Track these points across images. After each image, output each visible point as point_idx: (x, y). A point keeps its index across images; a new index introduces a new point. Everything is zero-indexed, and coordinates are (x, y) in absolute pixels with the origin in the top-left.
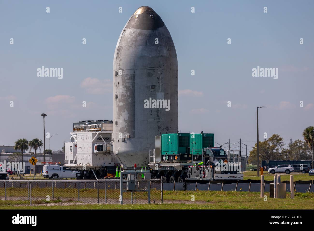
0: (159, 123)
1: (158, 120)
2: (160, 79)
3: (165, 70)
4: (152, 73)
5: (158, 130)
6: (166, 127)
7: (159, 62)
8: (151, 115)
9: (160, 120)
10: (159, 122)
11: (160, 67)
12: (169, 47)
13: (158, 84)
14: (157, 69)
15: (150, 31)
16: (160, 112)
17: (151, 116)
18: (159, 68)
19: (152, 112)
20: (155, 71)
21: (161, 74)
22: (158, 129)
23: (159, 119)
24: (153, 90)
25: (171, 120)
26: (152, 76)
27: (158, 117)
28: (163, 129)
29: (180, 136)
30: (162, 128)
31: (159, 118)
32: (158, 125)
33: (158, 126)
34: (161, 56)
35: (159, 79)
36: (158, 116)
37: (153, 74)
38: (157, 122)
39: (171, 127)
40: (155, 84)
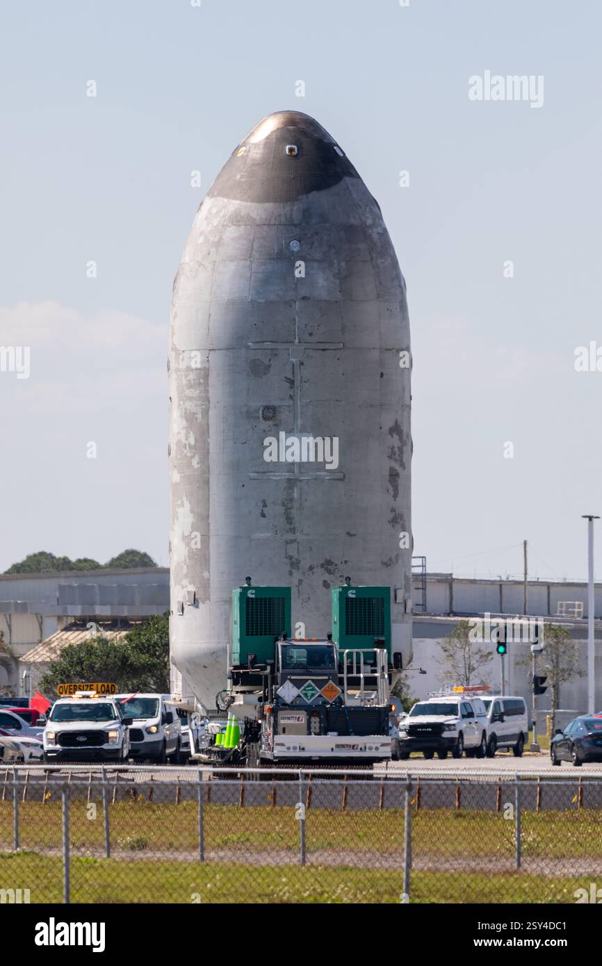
0: (295, 545)
1: (290, 536)
2: (297, 383)
3: (318, 349)
4: (267, 362)
5: (291, 573)
6: (323, 561)
7: (294, 319)
8: (263, 515)
9: (298, 534)
10: (292, 541)
11: (297, 341)
12: (343, 264)
13: (291, 402)
14: (286, 346)
15: (269, 206)
16: (296, 505)
17: (263, 520)
18: (293, 342)
19: (265, 506)
20: (276, 355)
21: (302, 364)
22: (289, 568)
23: (293, 530)
24: (271, 423)
25: (348, 533)
26: (265, 374)
27: (288, 526)
28: (311, 568)
29: (248, 598)
30: (305, 564)
31: (294, 529)
32: (290, 554)
33: (291, 558)
34: (304, 298)
35: (292, 382)
36: (289, 519)
37: (269, 366)
38: (287, 543)
39: (346, 562)
40: (275, 403)
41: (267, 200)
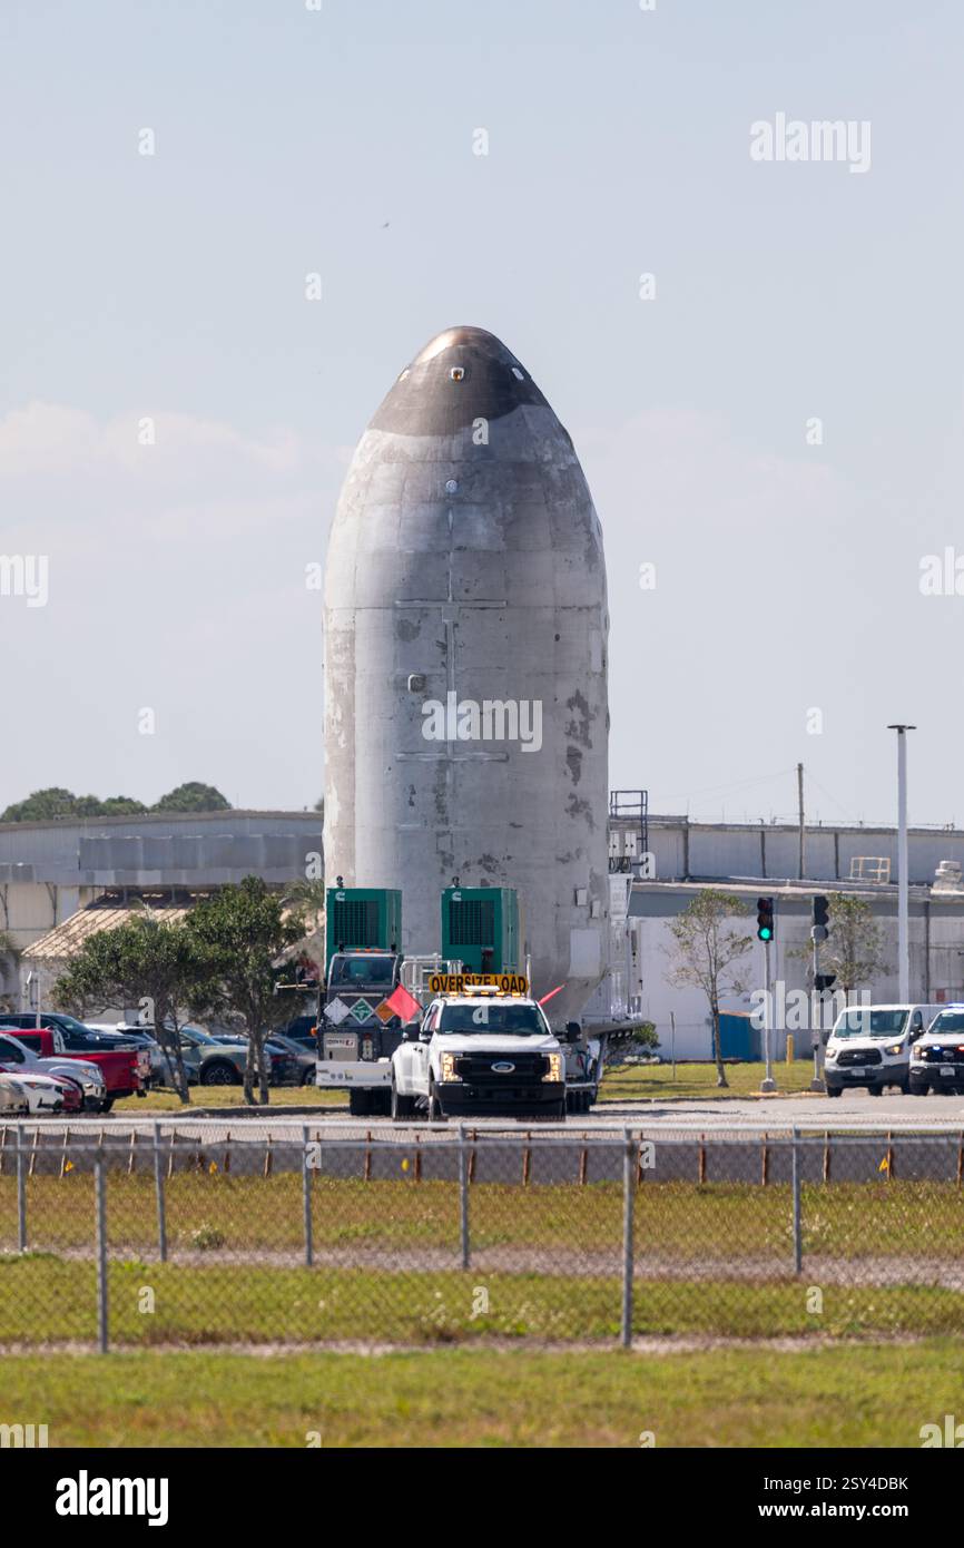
0: (448, 838)
1: (442, 828)
2: (451, 648)
3: (475, 608)
4: (416, 624)
5: (443, 871)
6: (481, 857)
7: (448, 574)
8: (412, 804)
9: (451, 825)
10: (444, 833)
11: (450, 599)
12: (509, 508)
13: (443, 670)
14: (439, 604)
15: (426, 439)
16: (449, 791)
17: (412, 810)
18: (446, 600)
19: (414, 793)
20: (426, 615)
21: (456, 625)
22: (441, 865)
23: (446, 821)
24: (420, 694)
25: (513, 825)
26: (414, 638)
27: (440, 815)
28: (467, 865)
30: (460, 861)
31: (447, 819)
32: (442, 849)
33: (443, 853)
34: (459, 549)
35: (444, 647)
36: (440, 808)
37: (419, 628)
38: (439, 835)
39: (509, 858)
40: (426, 671)
41: (423, 434)
